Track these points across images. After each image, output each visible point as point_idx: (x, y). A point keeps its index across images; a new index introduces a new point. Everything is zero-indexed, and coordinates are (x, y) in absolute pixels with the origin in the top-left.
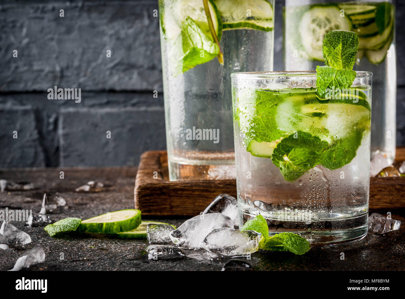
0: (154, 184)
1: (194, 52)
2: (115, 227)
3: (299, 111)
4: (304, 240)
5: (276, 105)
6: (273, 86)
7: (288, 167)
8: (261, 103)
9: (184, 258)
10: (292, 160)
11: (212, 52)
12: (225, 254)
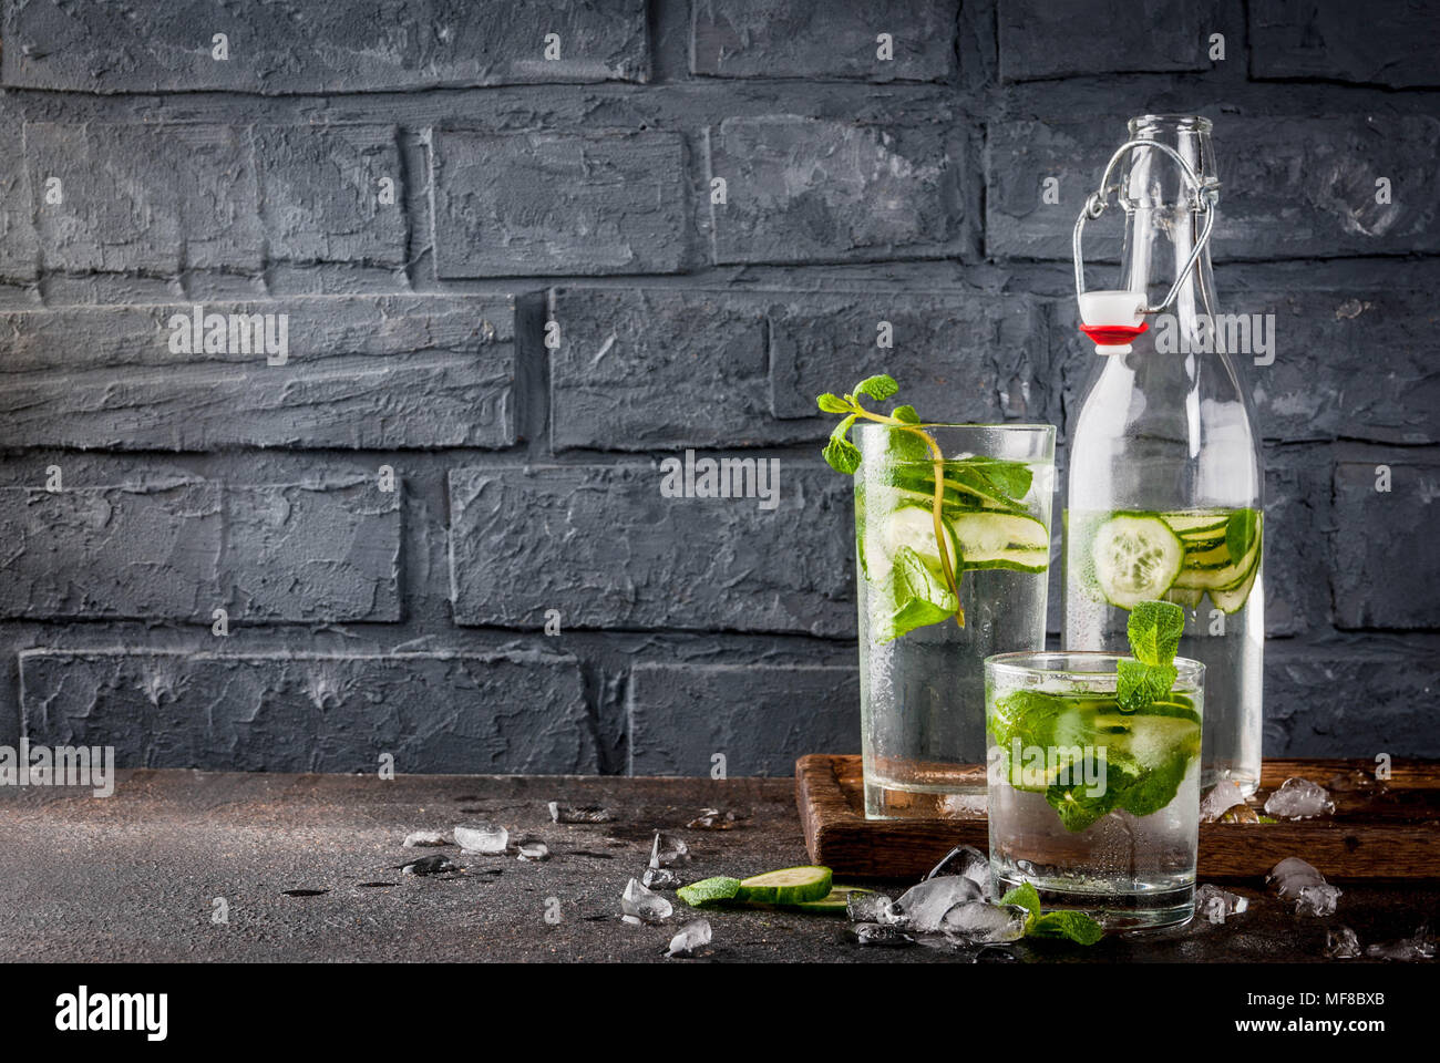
0: (848, 825)
1: (916, 605)
2: (795, 894)
3: (1090, 726)
4: (1095, 923)
5: (1056, 714)
6: (1051, 685)
7: (1071, 811)
8: (1032, 711)
9: (913, 945)
10: (1077, 800)
11: (944, 608)
12: (974, 939)
